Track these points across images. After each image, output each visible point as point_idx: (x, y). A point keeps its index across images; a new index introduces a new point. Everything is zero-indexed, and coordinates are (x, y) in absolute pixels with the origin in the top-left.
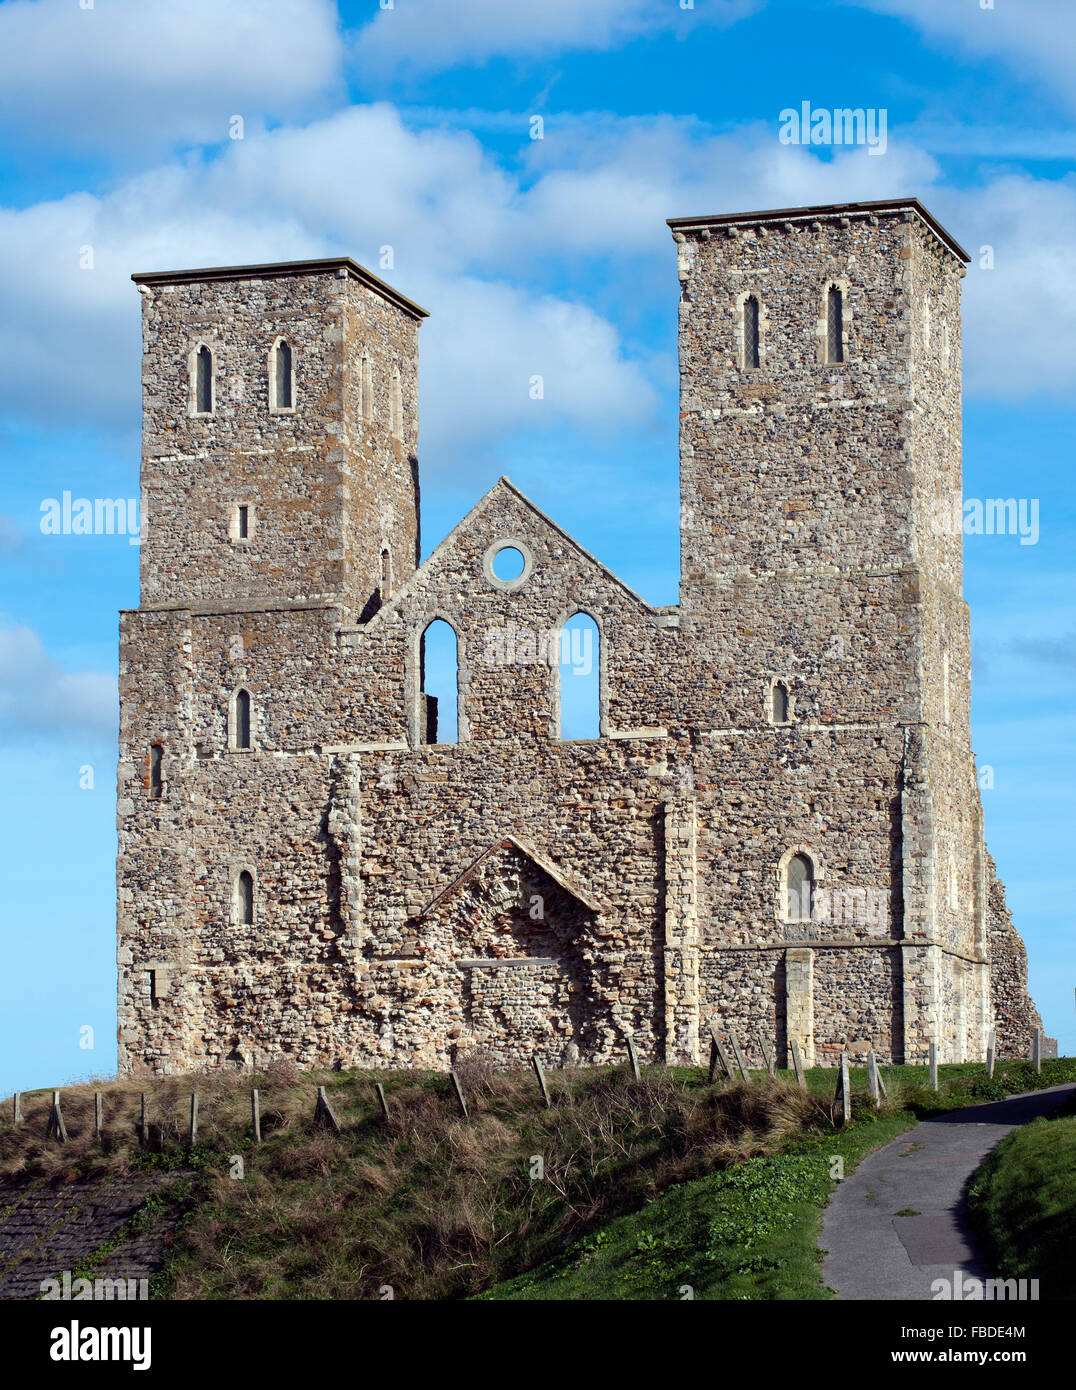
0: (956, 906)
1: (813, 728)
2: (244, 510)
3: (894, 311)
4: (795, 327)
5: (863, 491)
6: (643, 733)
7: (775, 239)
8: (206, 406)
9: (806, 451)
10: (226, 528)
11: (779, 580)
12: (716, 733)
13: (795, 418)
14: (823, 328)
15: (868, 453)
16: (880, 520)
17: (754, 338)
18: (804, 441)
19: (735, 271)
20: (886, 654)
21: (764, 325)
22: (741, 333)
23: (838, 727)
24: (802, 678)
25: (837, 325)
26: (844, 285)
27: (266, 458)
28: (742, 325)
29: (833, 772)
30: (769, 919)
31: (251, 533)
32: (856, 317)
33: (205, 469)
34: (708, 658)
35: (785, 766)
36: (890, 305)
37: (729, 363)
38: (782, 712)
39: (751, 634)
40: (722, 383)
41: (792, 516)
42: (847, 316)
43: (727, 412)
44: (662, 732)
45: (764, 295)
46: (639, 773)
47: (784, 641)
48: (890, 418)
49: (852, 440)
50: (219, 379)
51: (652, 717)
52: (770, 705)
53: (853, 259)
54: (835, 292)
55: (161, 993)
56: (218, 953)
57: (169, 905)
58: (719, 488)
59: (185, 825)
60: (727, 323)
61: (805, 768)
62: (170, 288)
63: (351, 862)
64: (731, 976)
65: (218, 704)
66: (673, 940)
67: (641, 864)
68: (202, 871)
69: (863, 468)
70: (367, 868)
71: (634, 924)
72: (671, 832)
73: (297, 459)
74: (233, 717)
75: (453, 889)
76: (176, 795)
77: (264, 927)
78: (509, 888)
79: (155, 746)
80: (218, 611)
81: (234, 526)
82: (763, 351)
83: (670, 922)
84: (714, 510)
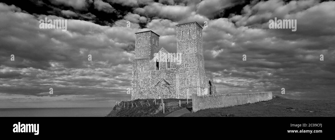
0: (202, 83)
1: (188, 68)
2: (143, 51)
4: (186, 33)
6: (174, 68)
7: (185, 26)
8: (140, 43)
9: (187, 43)
10: (141, 53)
11: (186, 54)
12: (180, 68)
13: (186, 41)
14: (189, 33)
15: (192, 43)
16: (194, 49)
17: (183, 34)
19: (181, 29)
20: (195, 61)
21: (184, 33)
22: (182, 34)
23: (191, 67)
24: (187, 63)
25: (190, 33)
26: (190, 29)
27: (144, 47)
29: (190, 71)
30: (185, 85)
33: (140, 48)
35: (186, 71)
36: (194, 31)
38: (186, 66)
39: (183, 59)
40: (180, 38)
41: (186, 49)
42: (191, 32)
43: (181, 41)
44: (176, 68)
45: (184, 31)
46: (174, 72)
47: (186, 60)
48: (195, 40)
49: (191, 42)
50: (141, 41)
52: (185, 66)
53: (191, 27)
55: (135, 92)
56: (140, 89)
57: (136, 84)
58: (180, 47)
59: (137, 77)
60: (181, 33)
61: (188, 71)
62: (138, 34)
63: (150, 80)
64: (182, 90)
65: (140, 67)
66: (177, 87)
67: (174, 80)
68: (139, 82)
69: (192, 45)
70: (151, 81)
71: (173, 86)
72: (176, 77)
73: (147, 47)
74: (141, 68)
75: (158, 83)
76: (137, 75)
77: (143, 86)
78: (163, 83)
79: (135, 71)
80: (140, 60)
81: (142, 53)
82: (184, 35)
83: (176, 85)
84: (180, 49)
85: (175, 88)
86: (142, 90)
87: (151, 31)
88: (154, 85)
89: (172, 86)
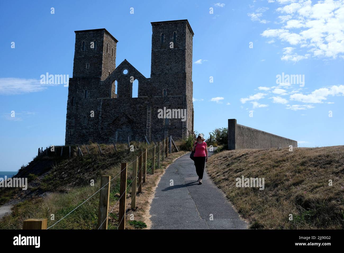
0: (190, 124)
1: (170, 96)
2: (88, 64)
3: (184, 36)
4: (169, 38)
5: (178, 61)
7: (166, 25)
9: (170, 56)
10: (85, 67)
11: (166, 74)
12: (155, 97)
13: (169, 51)
14: (173, 38)
16: (181, 66)
18: (170, 54)
19: (160, 30)
20: (181, 85)
21: (164, 38)
23: (173, 96)
24: (168, 89)
26: (176, 32)
27: (92, 57)
28: (161, 38)
29: (172, 103)
30: (162, 125)
31: (89, 68)
32: (178, 36)
33: (83, 58)
34: (154, 86)
35: (165, 102)
36: (183, 35)
37: (159, 43)
38: (165, 94)
39: (161, 82)
40: (158, 46)
41: (168, 65)
42: (177, 36)
43: (159, 50)
44: (147, 97)
45: (165, 33)
46: (143, 102)
47: (166, 83)
48: (183, 51)
49: (177, 54)
50: (86, 46)
51: (146, 94)
52: (163, 93)
53: (178, 28)
54: (175, 33)
55: (72, 134)
56: (80, 128)
57: (74, 121)
58: (157, 61)
59: (77, 109)
60: (159, 37)
61: (168, 102)
62: (80, 33)
63: (100, 115)
64: (156, 133)
65: (83, 92)
66: (147, 128)
67: (143, 116)
68: (79, 116)
69: (178, 58)
70: (103, 116)
71: (142, 125)
72: (148, 111)
73: (96, 57)
74: (84, 94)
75: (115, 120)
76: (76, 105)
77: (87, 125)
78: (124, 120)
79: (73, 98)
80: (83, 78)
81: (87, 66)
82: (164, 41)
83: (147, 125)
84: (156, 64)
85: (144, 129)
86: (84, 131)
87: (104, 29)
88: (107, 123)
89: (139, 127)
